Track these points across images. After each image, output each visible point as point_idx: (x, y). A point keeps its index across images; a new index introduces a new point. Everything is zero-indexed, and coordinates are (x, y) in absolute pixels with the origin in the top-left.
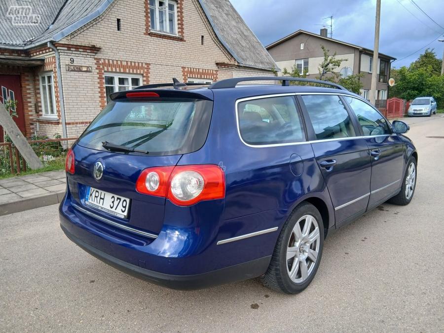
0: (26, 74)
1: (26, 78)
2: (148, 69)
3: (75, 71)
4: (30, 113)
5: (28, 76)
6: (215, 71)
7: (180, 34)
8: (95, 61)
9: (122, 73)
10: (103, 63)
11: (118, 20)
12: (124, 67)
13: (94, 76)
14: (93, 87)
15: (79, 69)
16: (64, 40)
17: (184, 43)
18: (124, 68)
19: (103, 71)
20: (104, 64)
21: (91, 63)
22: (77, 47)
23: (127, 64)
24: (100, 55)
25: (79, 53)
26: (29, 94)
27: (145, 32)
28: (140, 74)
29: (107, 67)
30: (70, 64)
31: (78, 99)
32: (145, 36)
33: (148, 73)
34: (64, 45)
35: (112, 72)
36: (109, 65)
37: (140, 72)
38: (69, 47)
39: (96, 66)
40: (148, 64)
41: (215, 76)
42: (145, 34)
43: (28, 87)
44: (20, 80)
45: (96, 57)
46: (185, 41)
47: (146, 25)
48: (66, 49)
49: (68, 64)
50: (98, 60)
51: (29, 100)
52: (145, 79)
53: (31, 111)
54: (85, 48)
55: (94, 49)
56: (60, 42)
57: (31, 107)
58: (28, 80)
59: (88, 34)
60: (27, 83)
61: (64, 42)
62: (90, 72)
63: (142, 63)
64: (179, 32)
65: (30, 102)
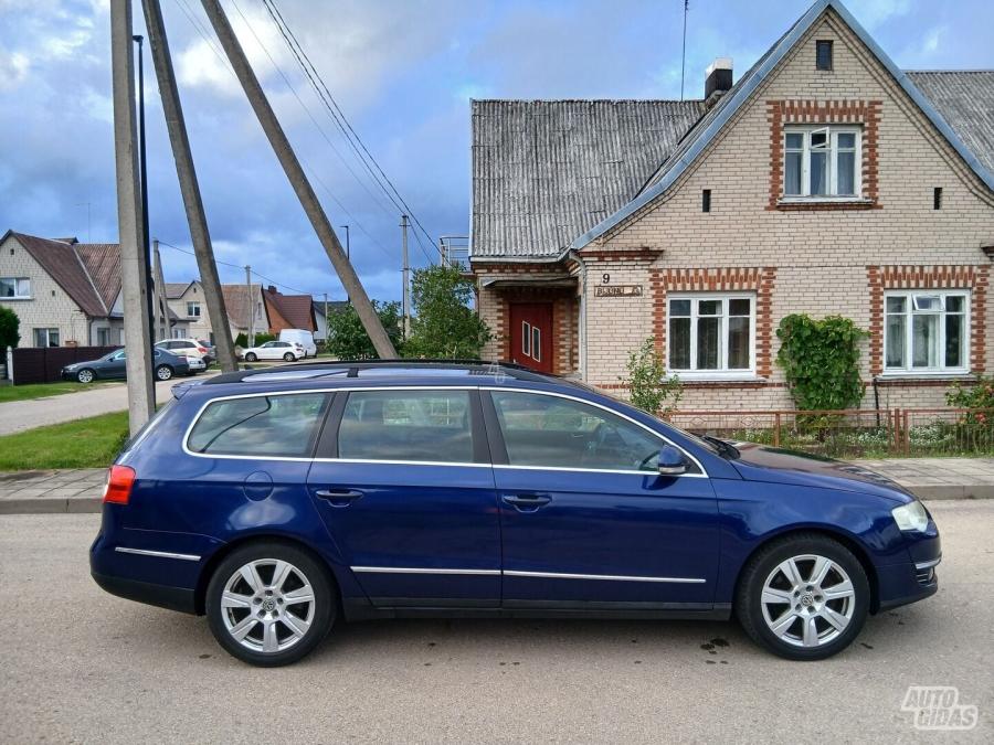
0: (561, 300)
1: (561, 307)
2: (770, 277)
3: (610, 295)
4: (562, 365)
5: (563, 304)
6: (979, 267)
7: (867, 194)
8: (650, 275)
9: (707, 291)
10: (665, 277)
11: (707, 193)
12: (712, 281)
13: (646, 301)
14: (642, 323)
15: (618, 292)
16: (592, 245)
17: (878, 211)
18: (710, 283)
19: (664, 292)
20: (668, 279)
21: (642, 280)
22: (616, 255)
23: (719, 273)
24: (661, 262)
25: (619, 263)
26: (564, 332)
27: (768, 204)
28: (749, 291)
29: (674, 283)
30: (603, 284)
31: (611, 344)
32: (767, 212)
33: (769, 286)
34: (591, 254)
35: (684, 291)
36: (679, 278)
37: (750, 286)
38: (601, 256)
39: (651, 284)
40: (771, 270)
41: (978, 280)
42: (767, 209)
43: (562, 322)
44: (552, 311)
45: (651, 267)
46: (881, 207)
47: (771, 191)
48: (596, 259)
49: (597, 284)
50: (656, 272)
51: (562, 343)
52: (760, 299)
53: (564, 361)
54: (630, 255)
55: (649, 254)
56: (585, 250)
57: (564, 354)
58: (563, 311)
59: (641, 228)
60: (561, 315)
61: (592, 248)
62: (638, 295)
63: (756, 268)
64: (864, 190)
65: (563, 347)
